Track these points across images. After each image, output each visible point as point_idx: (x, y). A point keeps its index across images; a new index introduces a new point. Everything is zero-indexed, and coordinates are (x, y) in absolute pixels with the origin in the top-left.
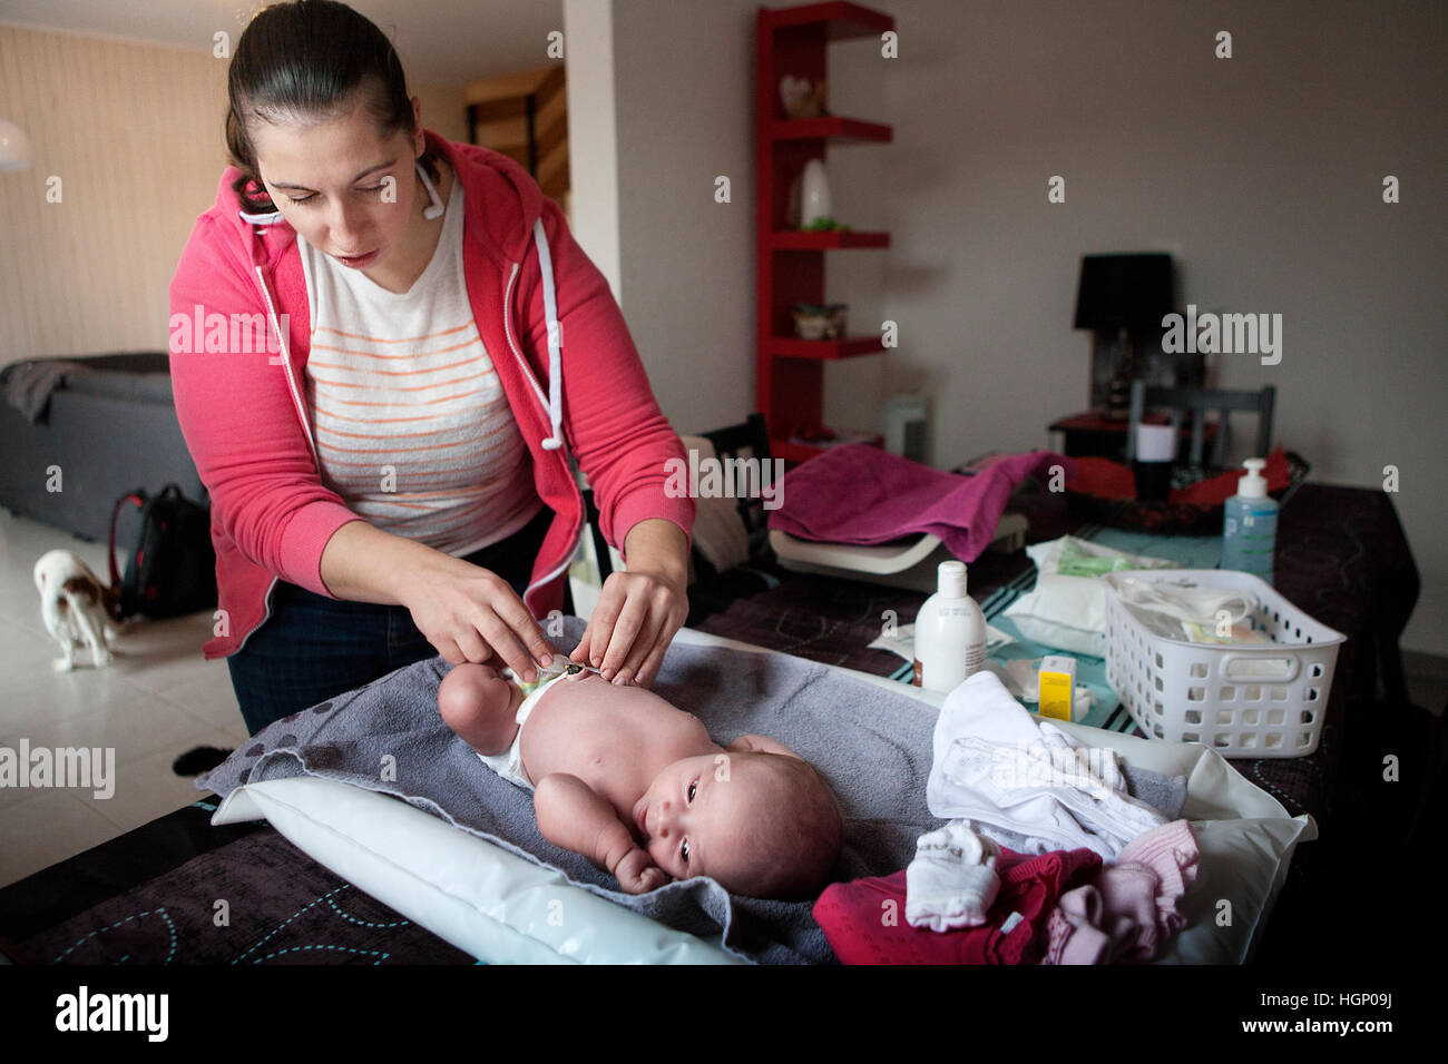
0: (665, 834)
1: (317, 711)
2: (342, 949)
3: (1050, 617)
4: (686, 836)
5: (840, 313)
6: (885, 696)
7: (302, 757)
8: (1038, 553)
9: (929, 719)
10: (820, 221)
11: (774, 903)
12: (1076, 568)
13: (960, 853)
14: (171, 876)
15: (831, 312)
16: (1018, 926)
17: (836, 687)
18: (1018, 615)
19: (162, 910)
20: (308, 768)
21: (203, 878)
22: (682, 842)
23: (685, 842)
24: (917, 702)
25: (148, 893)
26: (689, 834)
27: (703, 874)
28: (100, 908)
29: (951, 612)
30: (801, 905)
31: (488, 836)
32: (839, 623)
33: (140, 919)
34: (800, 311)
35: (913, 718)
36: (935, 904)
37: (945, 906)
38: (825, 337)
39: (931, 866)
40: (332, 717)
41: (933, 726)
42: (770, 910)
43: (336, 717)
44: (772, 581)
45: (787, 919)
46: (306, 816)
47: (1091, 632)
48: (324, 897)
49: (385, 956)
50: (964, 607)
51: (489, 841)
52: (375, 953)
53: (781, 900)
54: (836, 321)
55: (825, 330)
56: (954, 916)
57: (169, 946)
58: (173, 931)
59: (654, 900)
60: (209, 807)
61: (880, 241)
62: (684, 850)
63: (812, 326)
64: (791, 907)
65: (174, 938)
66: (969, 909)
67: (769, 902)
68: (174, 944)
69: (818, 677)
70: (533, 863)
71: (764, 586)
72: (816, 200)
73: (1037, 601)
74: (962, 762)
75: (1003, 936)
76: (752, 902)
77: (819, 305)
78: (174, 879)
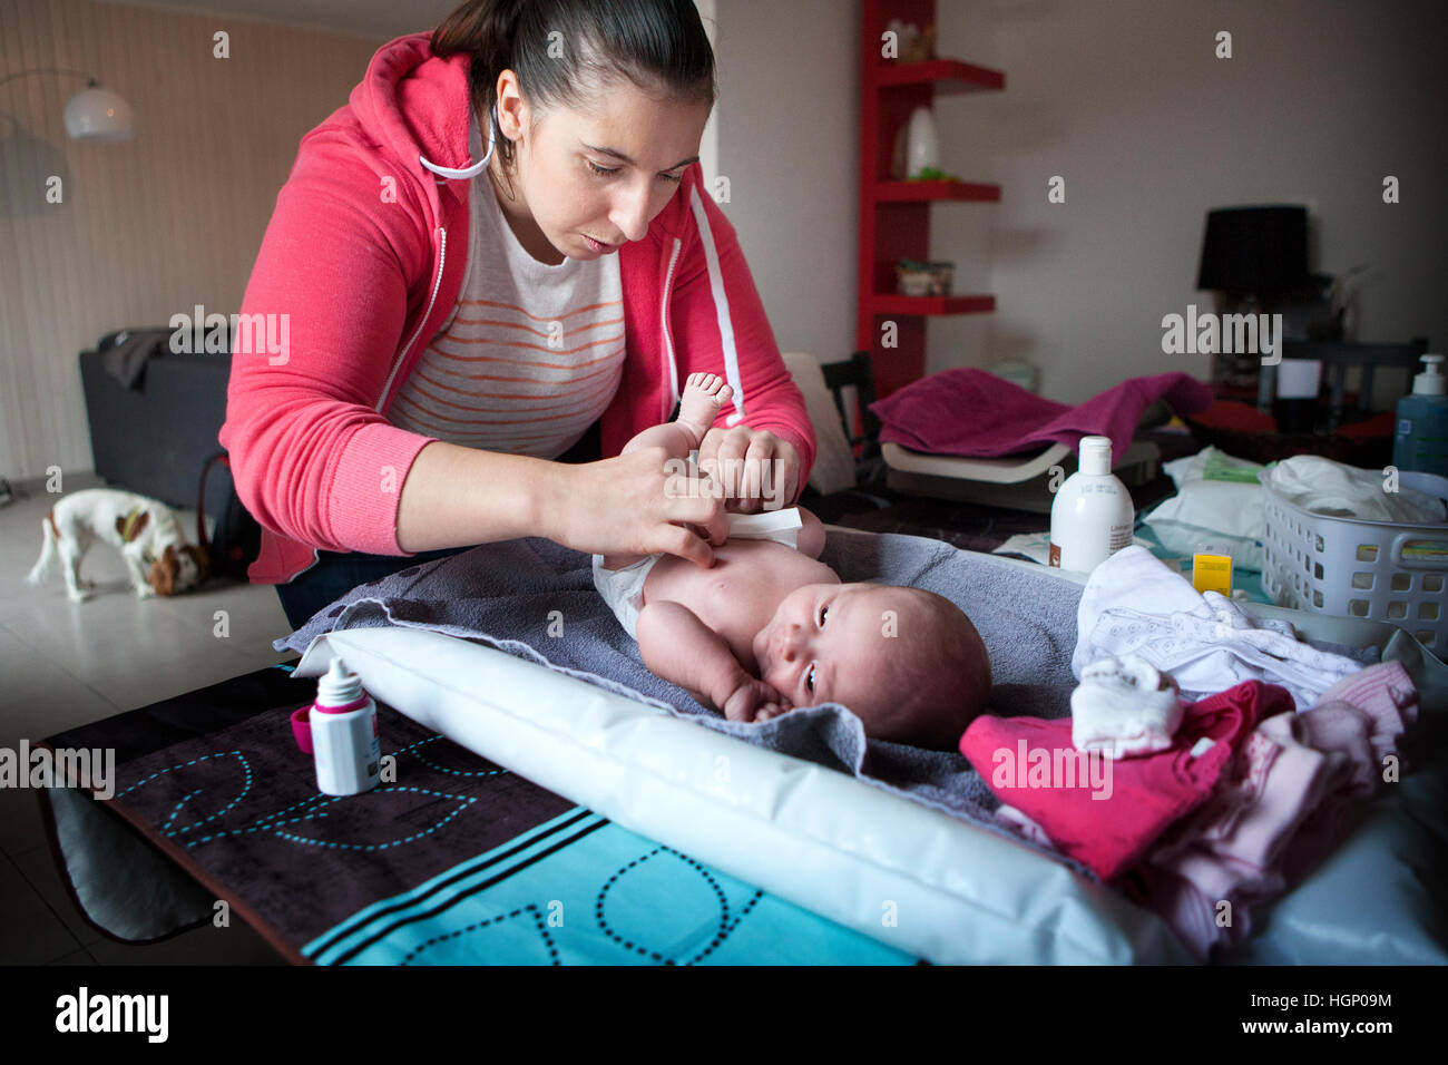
0: (791, 657)
1: (404, 575)
2: (425, 792)
3: (1197, 522)
4: (815, 662)
5: (945, 272)
6: (1022, 574)
7: (387, 606)
8: (1176, 469)
9: (1073, 596)
10: (926, 170)
11: (910, 748)
12: (1224, 474)
13: (1134, 681)
14: (247, 725)
15: (936, 268)
16: (1209, 753)
17: (965, 567)
18: (1159, 521)
19: (238, 752)
20: (392, 616)
21: (281, 727)
22: (809, 668)
23: (813, 668)
24: (1058, 580)
25: (225, 739)
26: (818, 659)
27: (831, 701)
28: (174, 749)
29: (1094, 489)
30: (940, 754)
31: (586, 675)
32: (958, 535)
33: (215, 759)
34: (904, 266)
35: (1053, 595)
36: (1109, 725)
37: (1121, 728)
38: (931, 294)
39: (1100, 690)
40: (419, 581)
41: (1077, 603)
42: (906, 755)
43: (424, 581)
44: (882, 503)
45: (925, 766)
46: (390, 661)
47: (1243, 539)
48: (407, 747)
49: (472, 800)
50: (1109, 484)
51: (587, 681)
52: (461, 797)
53: (917, 746)
54: (942, 278)
55: (930, 286)
56: (1133, 738)
57: (244, 784)
58: (248, 771)
59: (776, 728)
60: (287, 668)
61: (989, 193)
62: (810, 677)
63: (916, 283)
64: (929, 754)
65: (249, 777)
66: (1152, 728)
67: (903, 747)
68: (249, 782)
69: (946, 557)
70: (636, 699)
71: (875, 506)
72: (922, 151)
73: (1180, 507)
74: (1114, 632)
75: (1192, 760)
76: (885, 745)
77: (922, 261)
78: (252, 726)
